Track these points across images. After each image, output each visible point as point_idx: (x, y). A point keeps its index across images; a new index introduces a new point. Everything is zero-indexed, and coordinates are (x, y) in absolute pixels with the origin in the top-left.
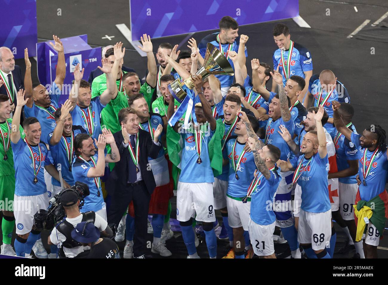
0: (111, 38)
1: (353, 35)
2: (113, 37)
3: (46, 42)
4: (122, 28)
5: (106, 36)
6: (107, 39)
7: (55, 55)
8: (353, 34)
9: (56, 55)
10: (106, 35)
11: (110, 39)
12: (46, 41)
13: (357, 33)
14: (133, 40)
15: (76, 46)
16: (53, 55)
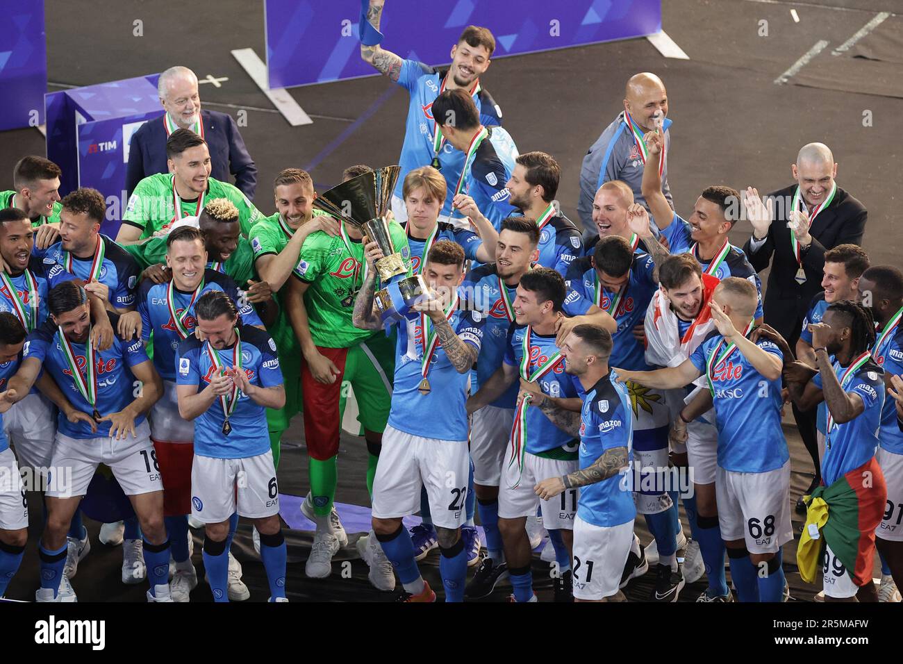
0: (220, 82)
1: (787, 77)
2: (225, 79)
3: (67, 92)
4: (248, 59)
5: (209, 77)
6: (211, 84)
7: (87, 121)
8: (788, 73)
9: (89, 122)
10: (208, 74)
11: (218, 85)
12: (68, 89)
13: (797, 73)
14: (272, 86)
15: (136, 100)
16: (84, 121)
